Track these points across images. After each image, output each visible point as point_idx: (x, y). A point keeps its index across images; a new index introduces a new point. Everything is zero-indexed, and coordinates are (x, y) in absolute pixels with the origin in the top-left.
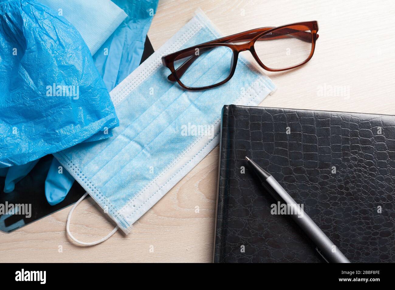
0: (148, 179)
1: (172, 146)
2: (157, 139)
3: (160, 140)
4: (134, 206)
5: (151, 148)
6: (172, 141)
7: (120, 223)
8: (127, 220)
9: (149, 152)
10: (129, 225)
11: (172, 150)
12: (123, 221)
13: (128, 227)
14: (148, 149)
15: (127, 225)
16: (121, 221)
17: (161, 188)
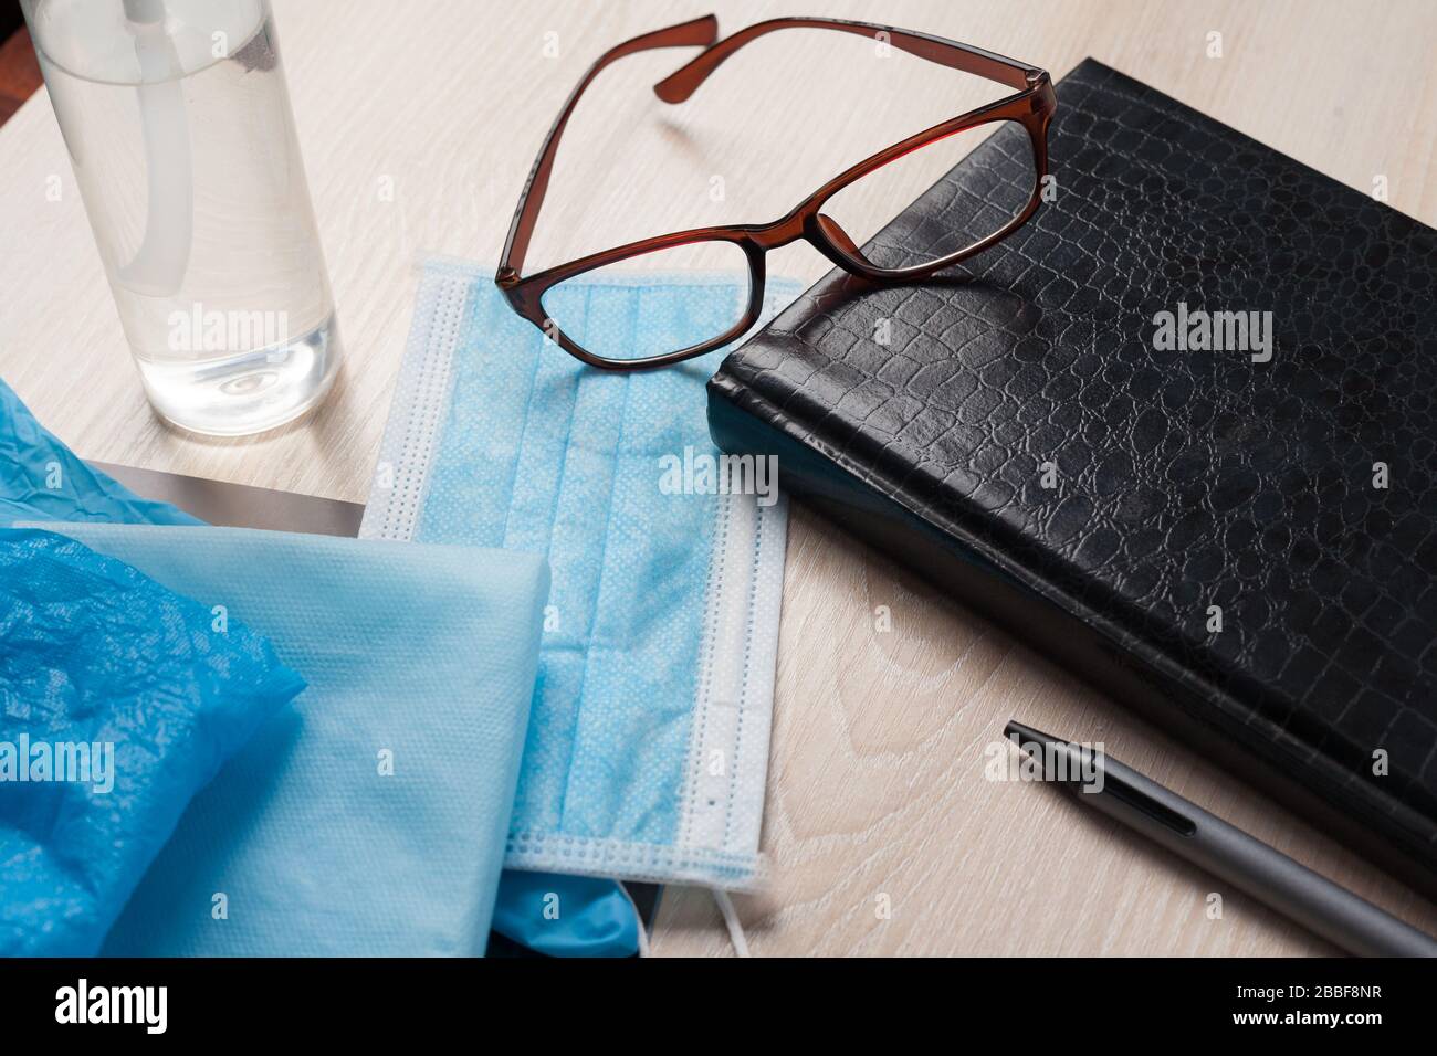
0: (679, 712)
1: (664, 587)
2: (606, 596)
3: (615, 594)
4: (712, 803)
5: (608, 631)
6: (656, 575)
7: (717, 873)
8: (731, 849)
9: (611, 648)
10: (749, 860)
11: (676, 597)
12: (717, 862)
13: (750, 866)
14: (603, 640)
15: (744, 865)
16: (714, 867)
17: (743, 706)
